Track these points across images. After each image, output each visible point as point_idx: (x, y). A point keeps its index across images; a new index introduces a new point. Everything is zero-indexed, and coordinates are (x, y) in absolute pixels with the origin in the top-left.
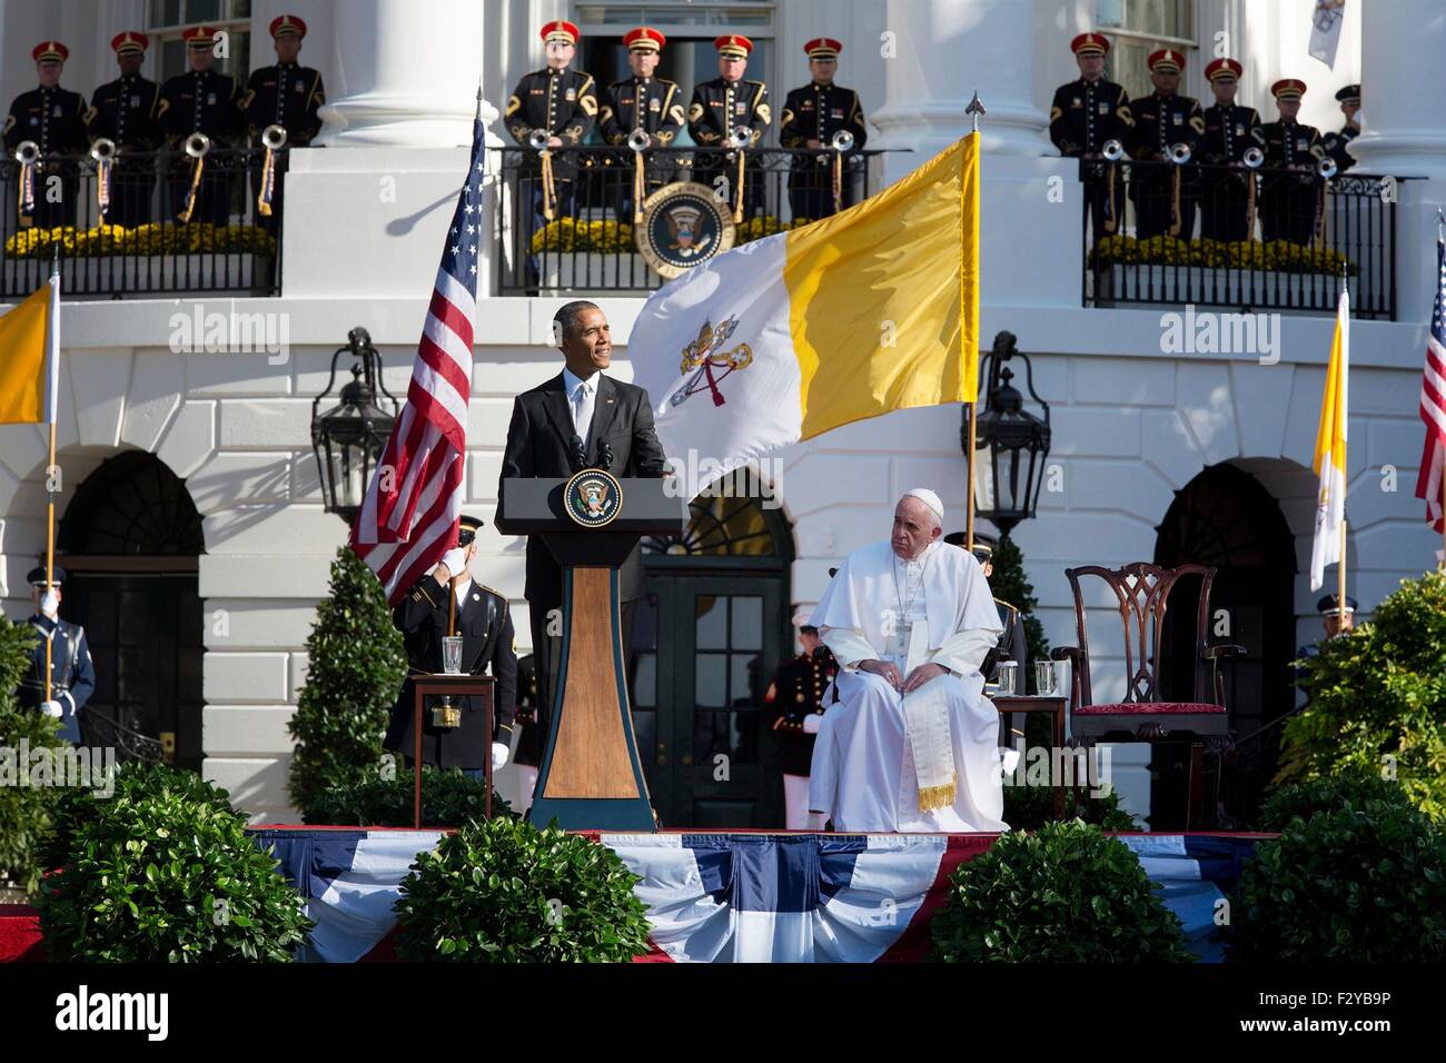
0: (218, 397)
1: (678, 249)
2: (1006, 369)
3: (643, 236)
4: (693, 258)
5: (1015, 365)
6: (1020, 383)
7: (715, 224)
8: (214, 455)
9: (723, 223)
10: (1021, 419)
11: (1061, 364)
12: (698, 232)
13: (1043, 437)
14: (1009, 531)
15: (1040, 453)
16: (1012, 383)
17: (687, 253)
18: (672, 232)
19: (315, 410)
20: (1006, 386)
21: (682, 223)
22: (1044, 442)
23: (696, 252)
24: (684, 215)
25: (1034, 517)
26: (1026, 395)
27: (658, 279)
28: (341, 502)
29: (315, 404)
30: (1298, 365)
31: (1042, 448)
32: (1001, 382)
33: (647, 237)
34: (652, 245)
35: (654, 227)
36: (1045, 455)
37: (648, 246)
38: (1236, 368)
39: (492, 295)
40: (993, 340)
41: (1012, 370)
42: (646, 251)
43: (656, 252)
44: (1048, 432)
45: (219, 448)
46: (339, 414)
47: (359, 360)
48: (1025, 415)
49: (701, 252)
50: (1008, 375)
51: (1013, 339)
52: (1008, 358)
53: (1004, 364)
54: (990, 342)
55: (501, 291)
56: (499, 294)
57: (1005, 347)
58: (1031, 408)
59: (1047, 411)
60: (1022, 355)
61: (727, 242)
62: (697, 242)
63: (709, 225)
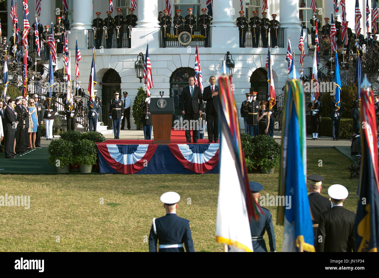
0: (123, 62)
1: (184, 41)
4: (186, 42)
5: (230, 56)
6: (230, 58)
8: (122, 69)
9: (190, 37)
11: (235, 55)
16: (229, 58)
18: (183, 38)
19: (135, 64)
24: (185, 36)
26: (231, 60)
28: (139, 76)
29: (135, 63)
33: (180, 39)
38: (261, 55)
42: (180, 41)
44: (234, 65)
45: (123, 69)
46: (138, 64)
47: (141, 57)
48: (231, 63)
50: (229, 57)
53: (228, 56)
54: (226, 53)
55: (161, 47)
56: (160, 47)
57: (228, 53)
58: (232, 62)
59: (234, 62)
60: (230, 54)
61: (191, 40)
62: (186, 39)
63: (188, 37)
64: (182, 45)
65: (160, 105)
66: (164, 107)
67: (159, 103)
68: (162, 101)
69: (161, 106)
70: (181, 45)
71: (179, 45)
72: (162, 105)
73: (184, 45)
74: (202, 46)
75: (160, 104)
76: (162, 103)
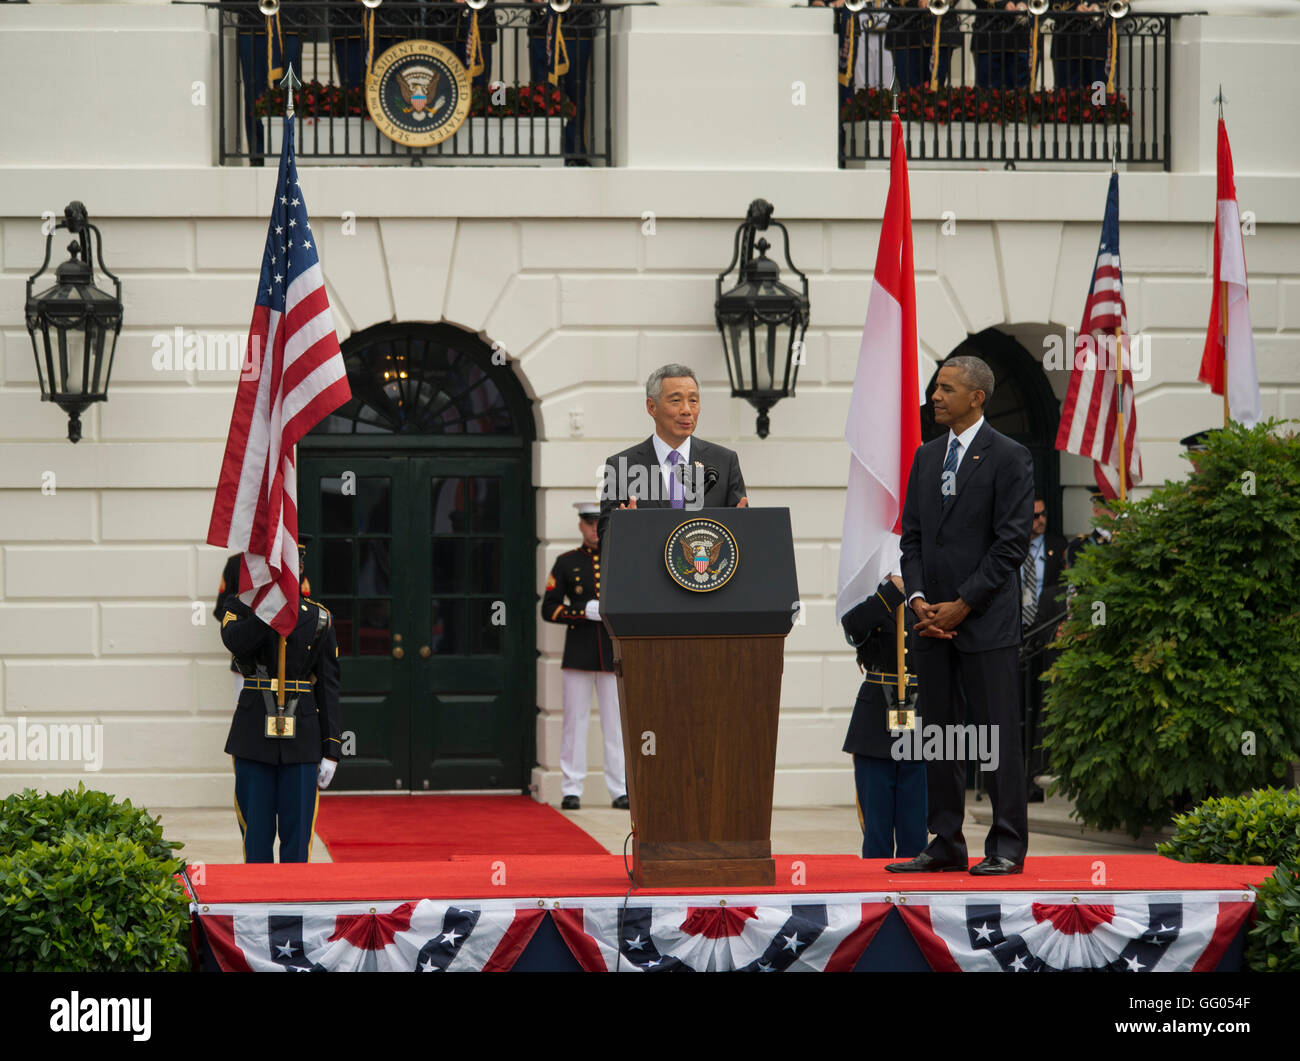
1: (412, 112)
2: (762, 239)
3: (374, 99)
4: (425, 121)
5: (772, 236)
6: (776, 254)
7: (450, 85)
9: (459, 84)
10: (779, 293)
11: (816, 231)
12: (433, 94)
13: (803, 311)
14: (767, 411)
15: (799, 328)
16: (769, 254)
17: (419, 117)
18: (405, 94)
19: (30, 292)
20: (763, 258)
21: (415, 85)
22: (803, 316)
23: (431, 115)
24: (417, 76)
25: (794, 395)
26: (782, 264)
27: (390, 144)
30: (1067, 223)
31: (801, 322)
32: (756, 254)
33: (378, 100)
34: (383, 108)
35: (386, 90)
36: (804, 329)
37: (379, 110)
38: (1002, 231)
39: (214, 165)
40: (747, 208)
41: (769, 241)
42: (378, 115)
43: (388, 117)
44: (807, 305)
46: (56, 297)
48: (783, 288)
49: (435, 115)
50: (764, 246)
51: (770, 209)
52: (764, 228)
53: (759, 235)
54: (742, 213)
55: (225, 156)
56: (222, 163)
57: (760, 216)
58: (789, 280)
59: (805, 281)
60: (778, 223)
61: (463, 105)
62: (431, 105)
63: (443, 86)
64: (394, 144)
65: (691, 566)
66: (717, 584)
67: (678, 548)
68: (700, 538)
69: (698, 577)
70: (385, 149)
71: (370, 149)
72: (701, 565)
73: (409, 148)
74: (547, 155)
75: (686, 563)
76: (702, 553)
